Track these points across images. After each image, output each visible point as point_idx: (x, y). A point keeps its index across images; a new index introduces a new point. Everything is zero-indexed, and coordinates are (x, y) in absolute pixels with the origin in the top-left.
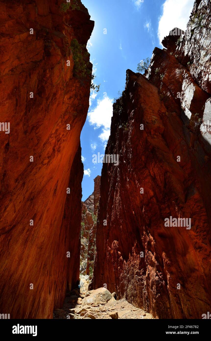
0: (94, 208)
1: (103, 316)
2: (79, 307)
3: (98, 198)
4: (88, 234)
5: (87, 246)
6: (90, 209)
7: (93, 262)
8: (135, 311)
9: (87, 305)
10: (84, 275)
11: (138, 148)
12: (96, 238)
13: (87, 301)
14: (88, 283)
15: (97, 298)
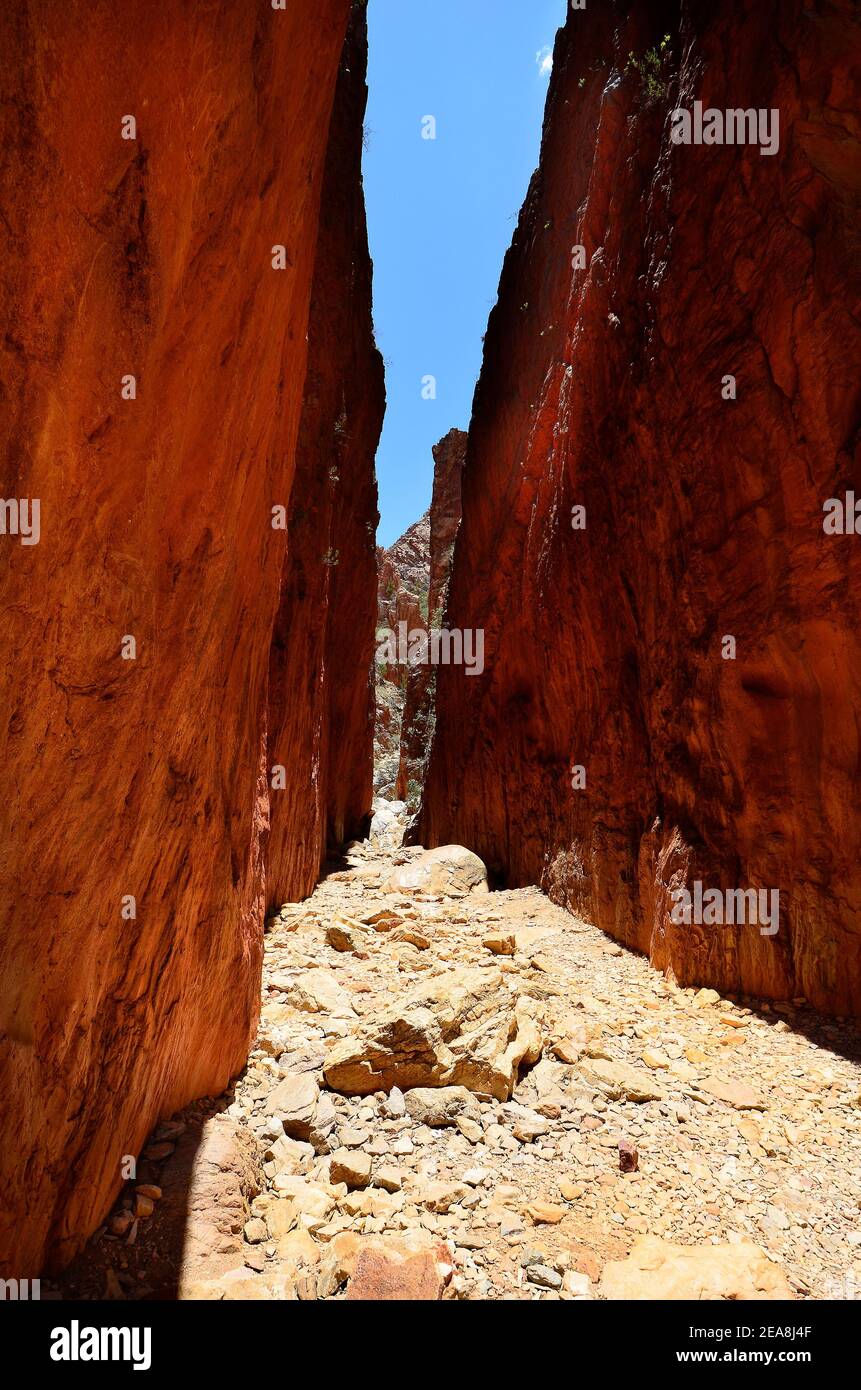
0: (428, 577)
1: (457, 939)
2: (370, 897)
3: (447, 536)
4: (402, 671)
5: (400, 710)
6: (412, 579)
7: (421, 762)
8: (578, 932)
9: (399, 894)
10: (390, 800)
11: (719, 208)
12: (438, 687)
13: (398, 883)
14: (401, 822)
15: (436, 874)
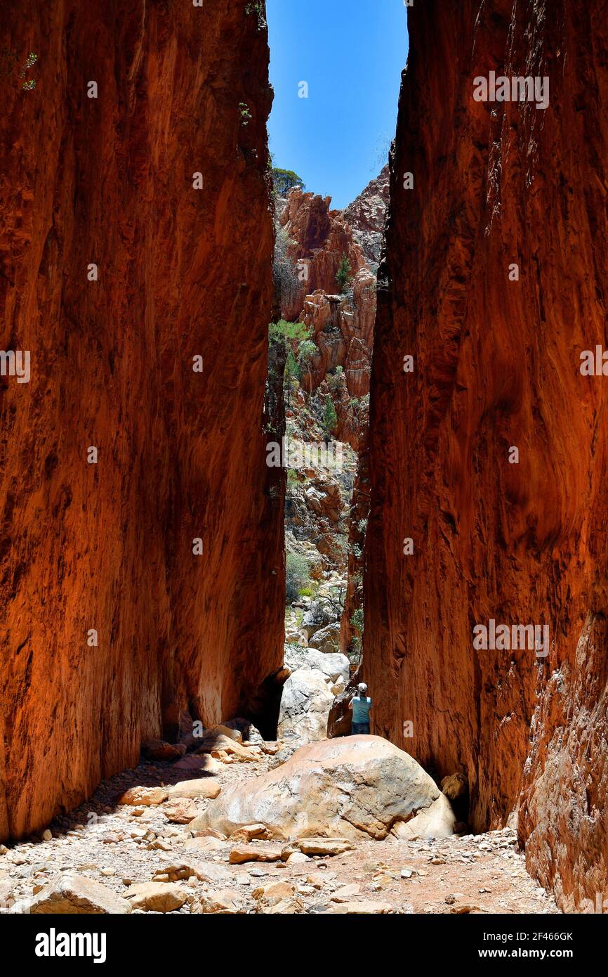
14: (338, 692)
15: (309, 798)
